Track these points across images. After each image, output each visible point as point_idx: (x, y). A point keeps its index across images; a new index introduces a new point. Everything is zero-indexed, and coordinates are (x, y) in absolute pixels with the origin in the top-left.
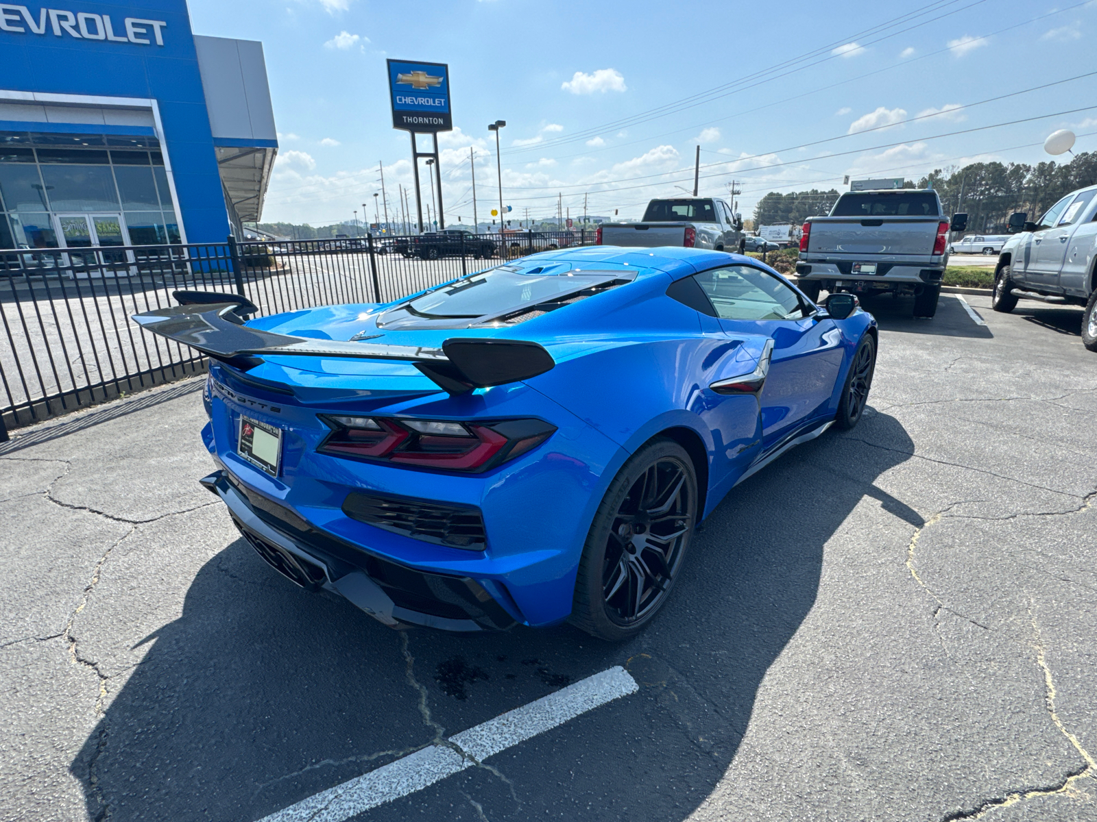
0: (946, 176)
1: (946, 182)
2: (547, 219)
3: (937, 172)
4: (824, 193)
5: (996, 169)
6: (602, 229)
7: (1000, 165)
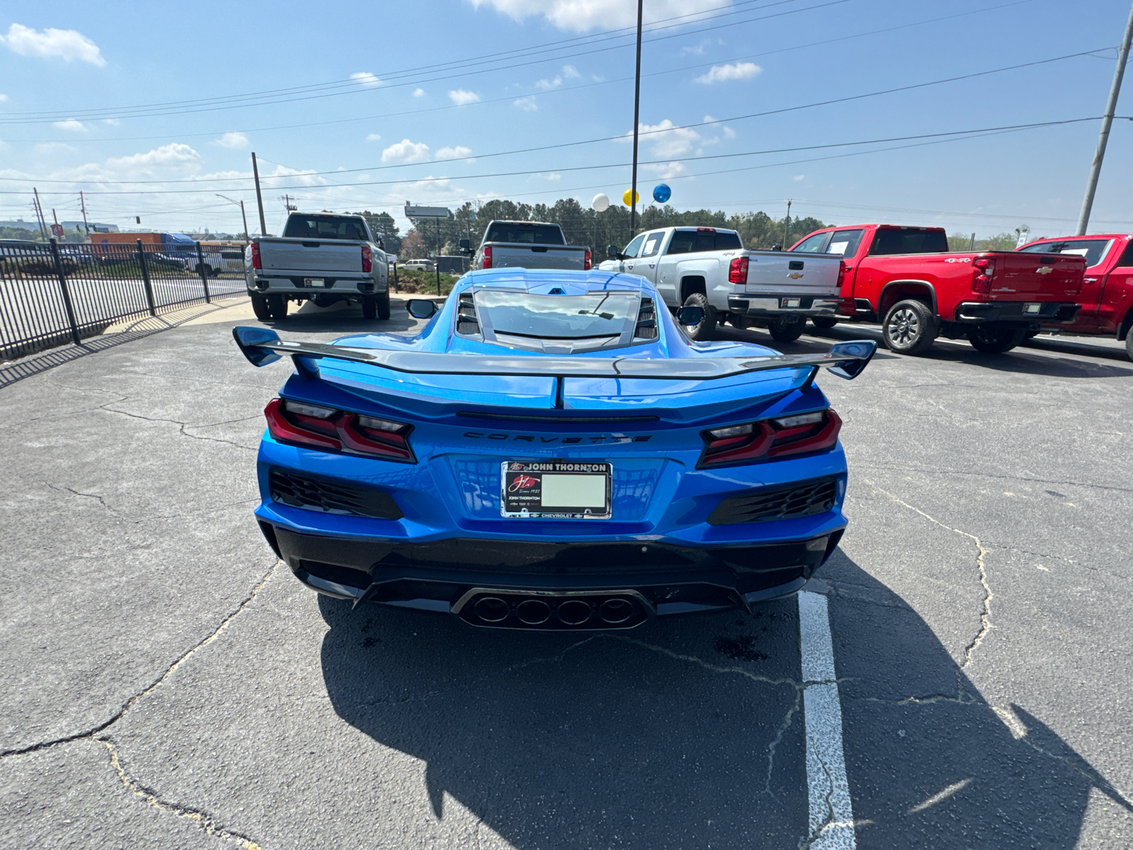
0: (475, 208)
1: (477, 214)
2: (11, 223)
3: (468, 204)
4: (377, 215)
5: (509, 205)
6: (258, 244)
7: (511, 203)
